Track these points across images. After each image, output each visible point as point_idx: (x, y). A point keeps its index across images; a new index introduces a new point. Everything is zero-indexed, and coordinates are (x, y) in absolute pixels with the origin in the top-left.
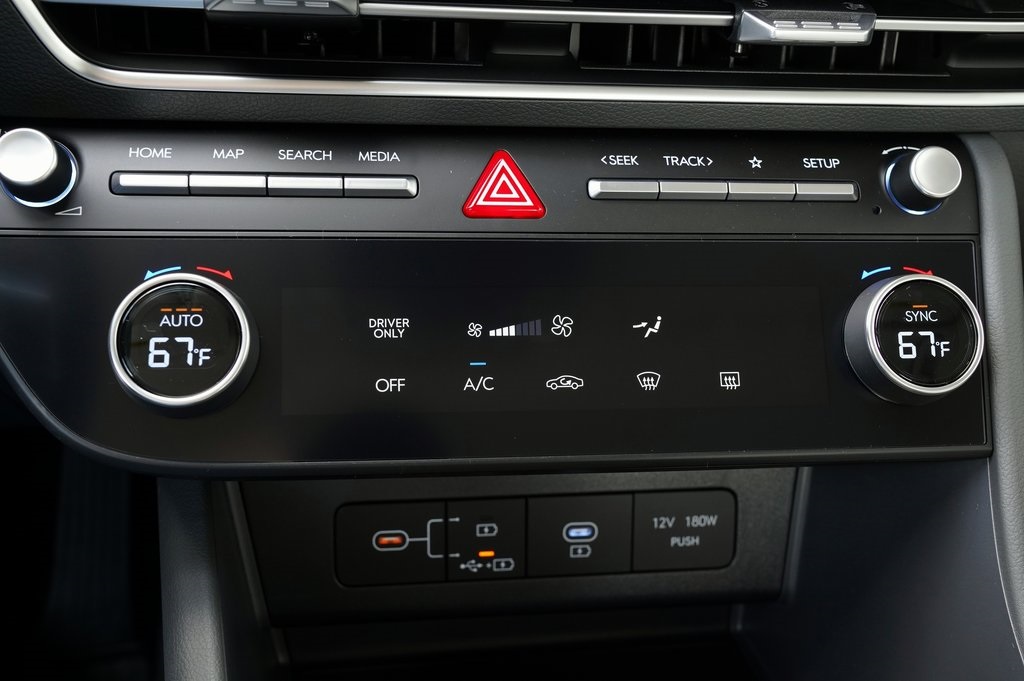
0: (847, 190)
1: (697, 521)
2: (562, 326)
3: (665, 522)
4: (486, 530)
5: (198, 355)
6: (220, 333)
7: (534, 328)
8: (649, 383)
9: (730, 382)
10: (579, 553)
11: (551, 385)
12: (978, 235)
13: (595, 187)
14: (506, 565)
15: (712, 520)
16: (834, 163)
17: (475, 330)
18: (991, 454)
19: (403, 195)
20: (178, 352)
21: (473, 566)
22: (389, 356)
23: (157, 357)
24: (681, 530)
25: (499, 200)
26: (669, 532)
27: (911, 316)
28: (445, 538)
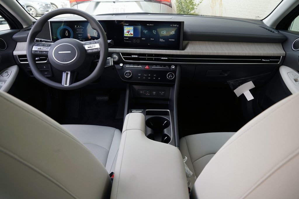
2: (149, 75)
3: (160, 92)
4: (148, 92)
6: (130, 74)
8: (154, 78)
9: (159, 79)
10: (154, 94)
11: (148, 78)
12: (176, 71)
14: (149, 94)
15: (164, 92)
16: (168, 66)
17: (144, 75)
19: (141, 67)
20: (128, 75)
21: (147, 94)
22: (139, 76)
23: (127, 75)
24: (162, 93)
25: (147, 68)
27: (170, 75)
28: (145, 92)
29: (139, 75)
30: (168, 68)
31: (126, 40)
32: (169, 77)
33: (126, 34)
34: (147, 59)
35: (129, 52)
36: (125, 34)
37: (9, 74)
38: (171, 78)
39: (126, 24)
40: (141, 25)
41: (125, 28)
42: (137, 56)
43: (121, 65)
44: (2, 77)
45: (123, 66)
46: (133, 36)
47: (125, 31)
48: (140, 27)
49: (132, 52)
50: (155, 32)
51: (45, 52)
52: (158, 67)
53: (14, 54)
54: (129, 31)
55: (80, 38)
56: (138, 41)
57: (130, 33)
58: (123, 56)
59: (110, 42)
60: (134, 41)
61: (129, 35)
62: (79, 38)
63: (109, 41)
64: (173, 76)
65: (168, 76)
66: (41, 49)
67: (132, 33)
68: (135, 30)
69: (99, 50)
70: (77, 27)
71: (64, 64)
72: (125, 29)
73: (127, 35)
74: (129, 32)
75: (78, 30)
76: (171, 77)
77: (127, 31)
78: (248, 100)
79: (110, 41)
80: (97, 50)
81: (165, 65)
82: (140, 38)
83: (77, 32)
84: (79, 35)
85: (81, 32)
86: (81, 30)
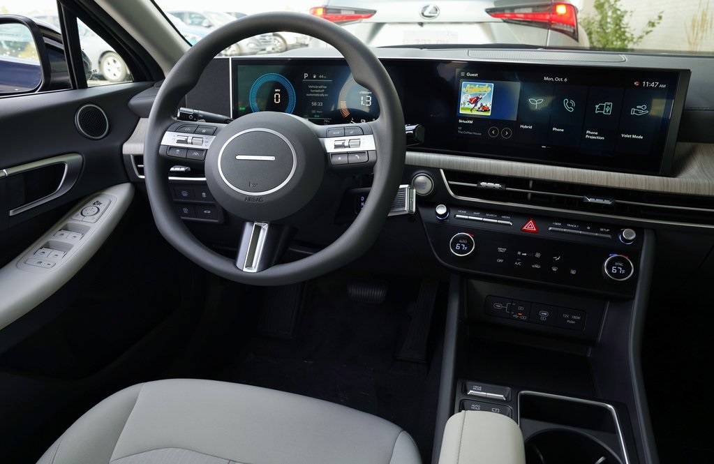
1: (575, 317)
2: (538, 255)
3: (566, 316)
4: (521, 308)
5: (465, 248)
6: (469, 245)
7: (531, 255)
8: (554, 269)
9: (573, 272)
10: (543, 319)
11: (533, 266)
12: (641, 250)
14: (524, 318)
15: (579, 318)
16: (608, 230)
17: (519, 253)
18: (634, 298)
19: (509, 225)
20: (462, 247)
21: (516, 316)
22: (501, 255)
23: (458, 247)
24: (571, 319)
25: (528, 228)
26: (567, 319)
27: (616, 264)
28: (511, 308)
29: (501, 250)
30: (609, 236)
31: (465, 127)
32: (614, 270)
33: (466, 106)
34: (529, 196)
35: (471, 169)
36: (463, 109)
37: (101, 211)
38: (618, 275)
39: (468, 74)
40: (522, 79)
41: (465, 87)
42: (497, 185)
43: (441, 210)
44: (80, 217)
45: (445, 214)
46: (489, 114)
47: (465, 98)
48: (516, 86)
49: (482, 171)
50: (570, 105)
51: (196, 154)
52: (571, 229)
53: (124, 153)
54: (478, 98)
55: (317, 114)
56: (507, 133)
57: (479, 105)
58: (450, 182)
59: (414, 130)
60: (493, 132)
61: (475, 113)
62: (314, 112)
63: (410, 128)
64: (627, 268)
65: (609, 268)
66: (186, 142)
67: (489, 104)
68: (498, 96)
69: (372, 158)
70: (310, 77)
71: (250, 198)
72: (463, 90)
73: (468, 112)
74: (476, 102)
75: (313, 89)
76: (618, 270)
77: (470, 97)
79: (414, 127)
80: (364, 159)
81: (596, 225)
82: (514, 125)
83: (308, 95)
84: (314, 104)
85: (320, 93)
86: (321, 89)
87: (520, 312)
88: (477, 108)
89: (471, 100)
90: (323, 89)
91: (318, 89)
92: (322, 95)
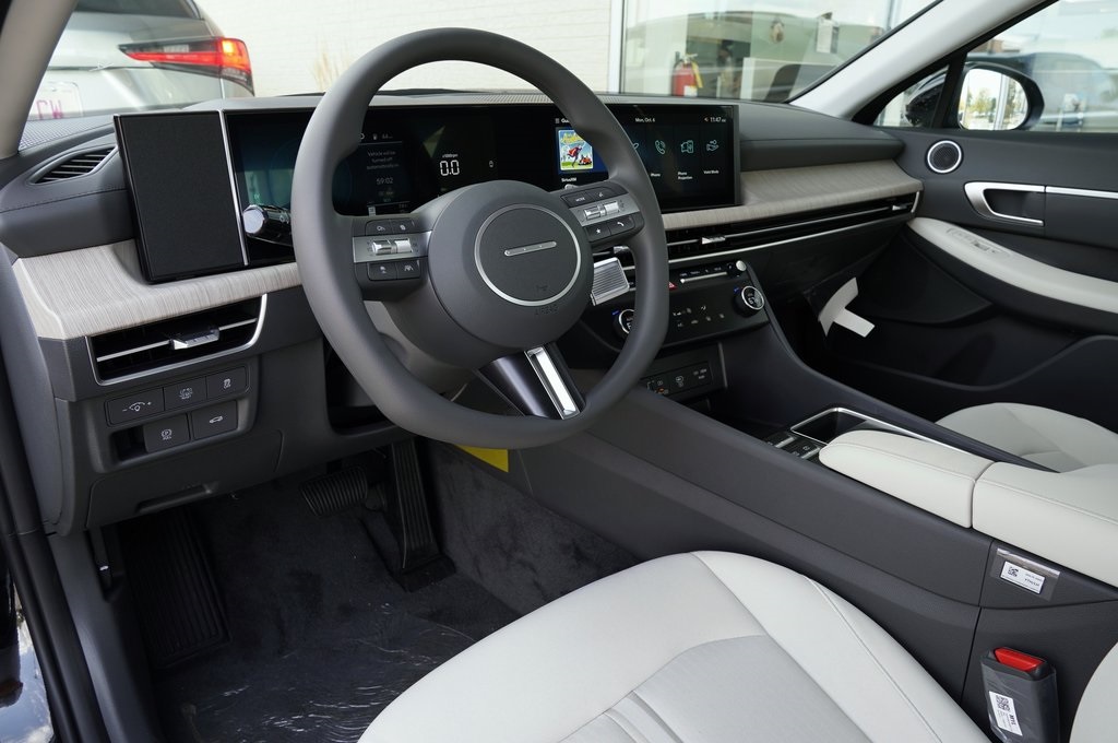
0: (725, 273)
1: (703, 371)
2: (689, 310)
3: (696, 373)
4: (660, 383)
7: (684, 312)
8: (709, 319)
9: (722, 316)
10: (681, 385)
11: (692, 323)
13: (683, 281)
14: (666, 391)
16: (721, 268)
24: (700, 374)
26: (698, 376)
28: (652, 385)
33: (567, 160)
36: (564, 164)
39: (563, 121)
41: (562, 136)
46: (591, 167)
47: (564, 151)
50: (661, 147)
54: (577, 149)
55: (387, 196)
57: (580, 158)
61: (577, 167)
62: (381, 194)
67: (589, 155)
70: (369, 138)
71: (542, 309)
72: (561, 140)
73: (570, 168)
74: (576, 154)
75: (376, 157)
77: (569, 149)
78: (864, 335)
81: (711, 266)
83: (368, 168)
84: (380, 181)
85: (386, 163)
86: (387, 157)
87: (661, 387)
88: (578, 161)
89: (571, 152)
90: (390, 156)
91: (381, 157)
92: (390, 166)
